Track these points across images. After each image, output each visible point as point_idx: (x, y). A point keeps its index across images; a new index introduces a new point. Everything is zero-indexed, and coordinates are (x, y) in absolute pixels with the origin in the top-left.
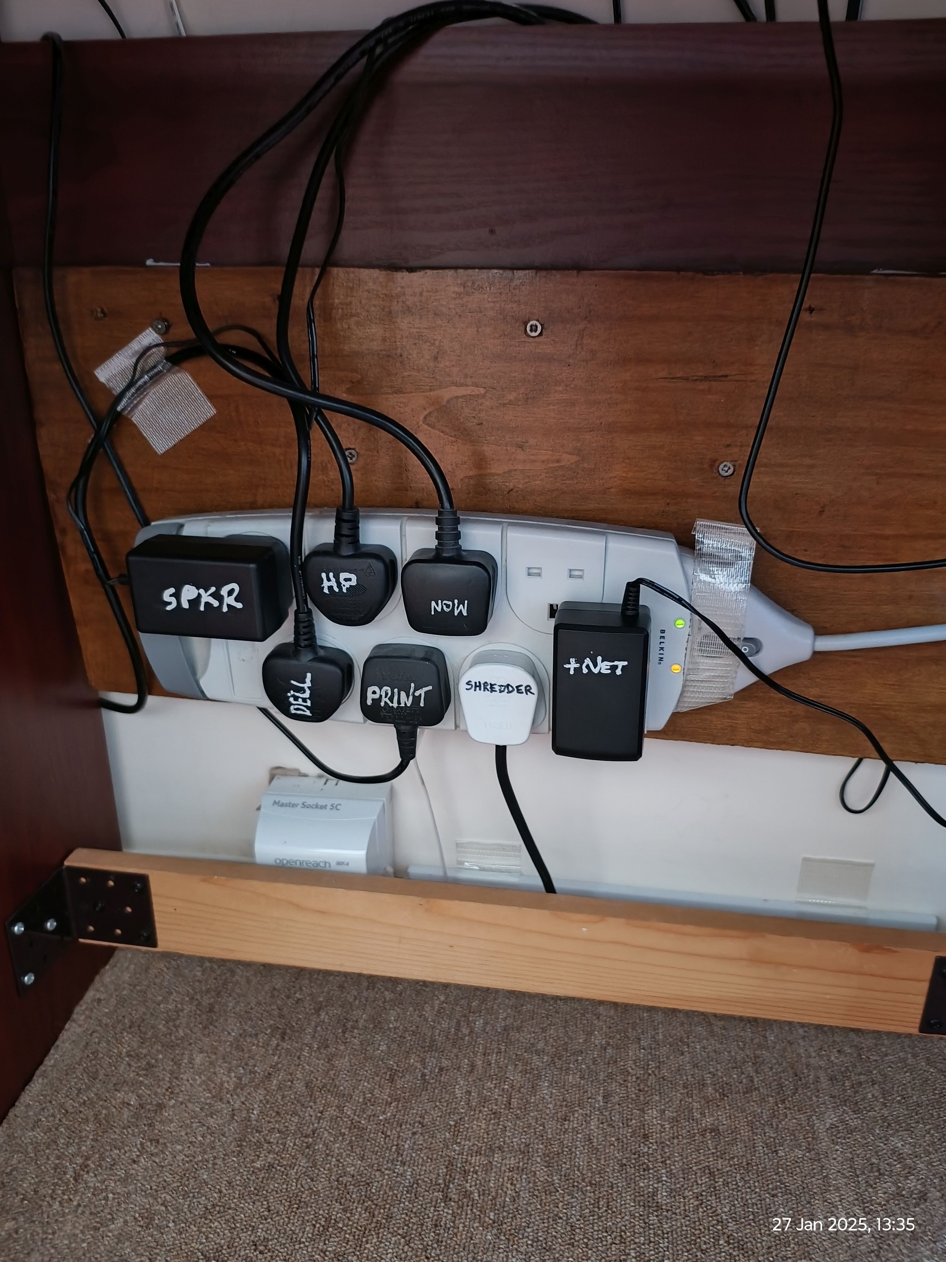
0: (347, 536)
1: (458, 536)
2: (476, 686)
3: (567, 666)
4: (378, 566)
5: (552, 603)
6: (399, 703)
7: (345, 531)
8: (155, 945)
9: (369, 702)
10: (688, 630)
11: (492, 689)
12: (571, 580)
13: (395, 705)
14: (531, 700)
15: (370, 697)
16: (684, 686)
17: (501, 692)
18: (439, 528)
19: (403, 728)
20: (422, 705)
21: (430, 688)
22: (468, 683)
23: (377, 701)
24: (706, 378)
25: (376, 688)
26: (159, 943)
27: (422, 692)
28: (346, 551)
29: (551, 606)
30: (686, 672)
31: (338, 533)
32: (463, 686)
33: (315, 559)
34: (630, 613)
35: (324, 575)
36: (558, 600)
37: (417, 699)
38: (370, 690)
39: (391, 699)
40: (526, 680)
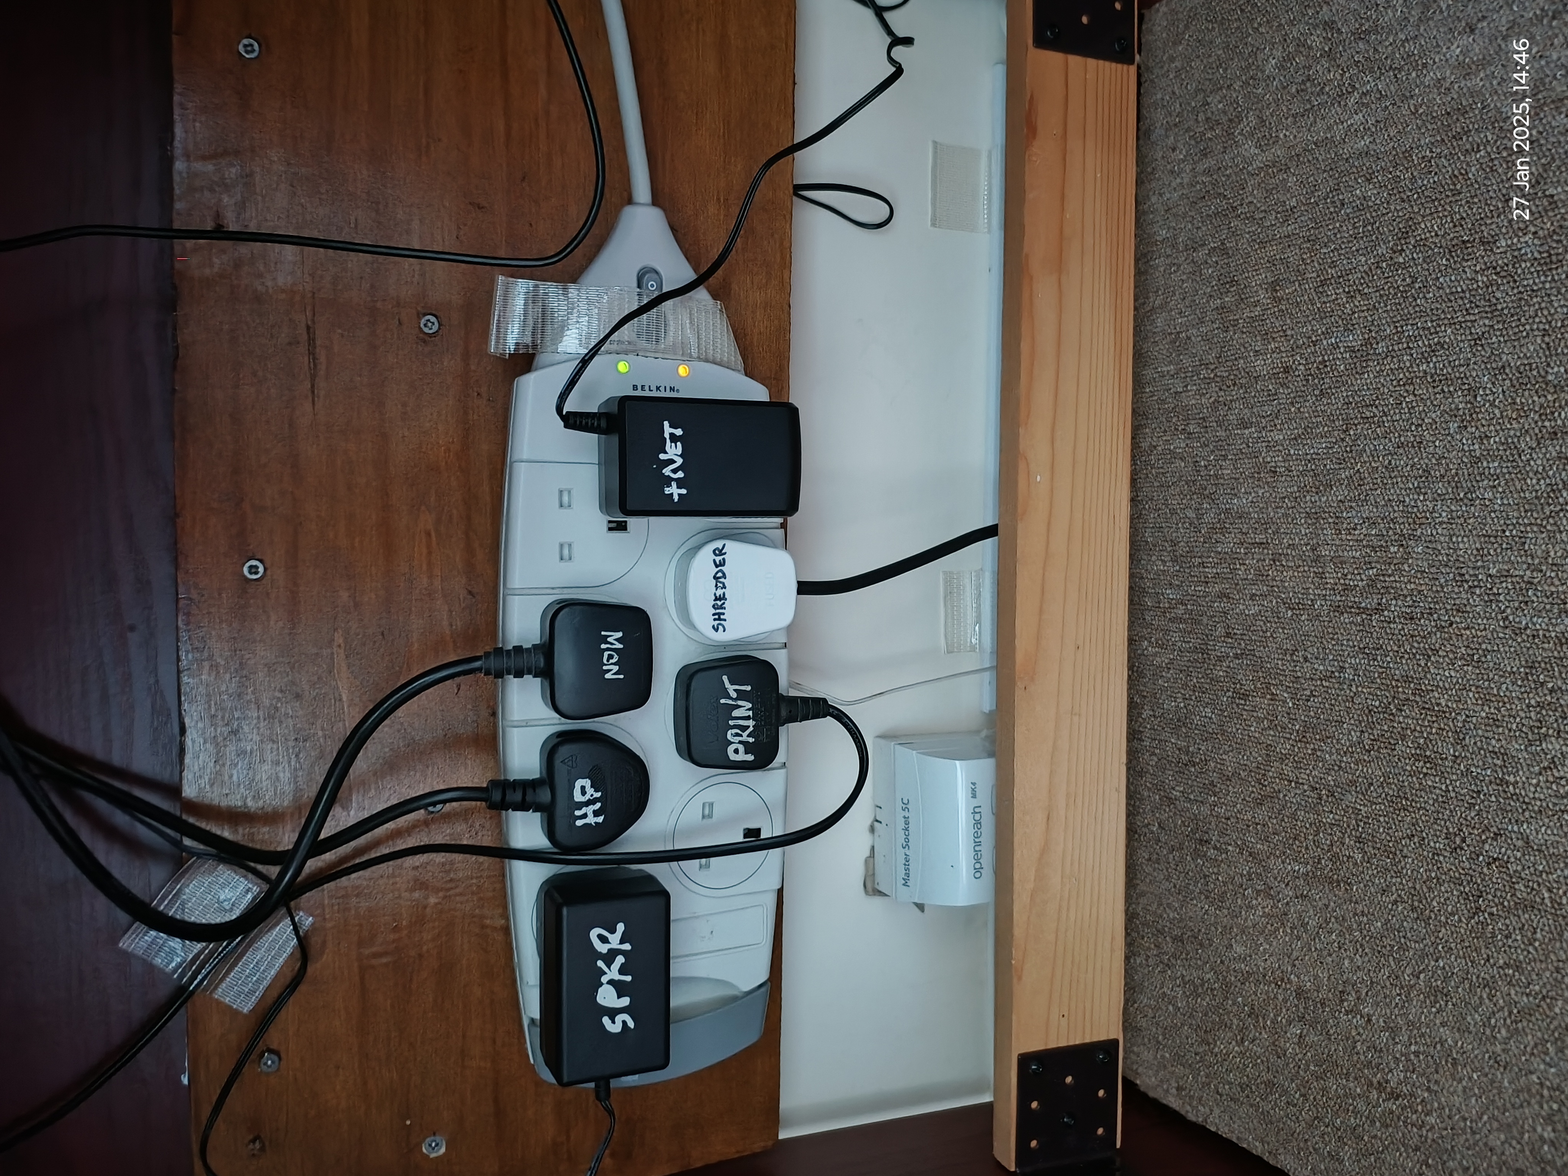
0: (524, 795)
1: (518, 649)
2: (719, 619)
3: (676, 498)
4: (565, 751)
5: (606, 529)
6: (748, 718)
7: (518, 797)
8: (1116, 1042)
9: (750, 758)
10: (631, 357)
11: (722, 598)
12: (574, 505)
13: (751, 723)
14: (732, 548)
15: (742, 757)
16: (707, 361)
17: (725, 587)
18: (509, 673)
19: (784, 713)
20: (749, 688)
21: (725, 678)
22: (717, 630)
23: (748, 749)
24: (312, 353)
25: (731, 749)
26: (1112, 1037)
27: (731, 689)
28: (545, 796)
29: (610, 529)
30: (687, 358)
31: (523, 807)
32: (720, 637)
33: (560, 834)
34: (603, 424)
35: (579, 823)
36: (601, 521)
37: (742, 695)
38: (733, 757)
39: (744, 728)
40: (706, 555)
